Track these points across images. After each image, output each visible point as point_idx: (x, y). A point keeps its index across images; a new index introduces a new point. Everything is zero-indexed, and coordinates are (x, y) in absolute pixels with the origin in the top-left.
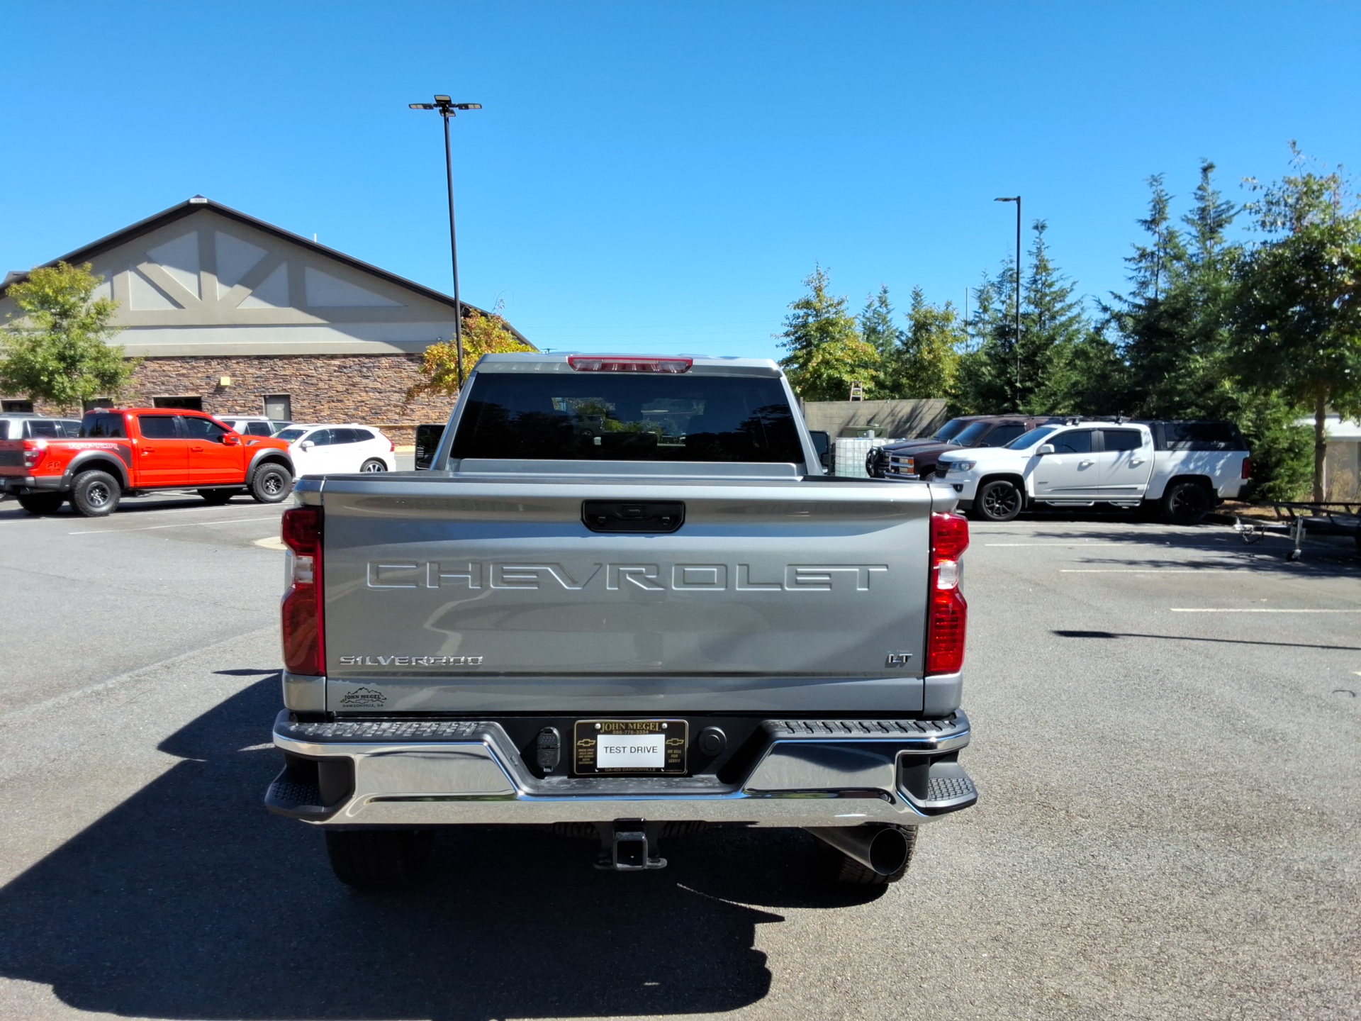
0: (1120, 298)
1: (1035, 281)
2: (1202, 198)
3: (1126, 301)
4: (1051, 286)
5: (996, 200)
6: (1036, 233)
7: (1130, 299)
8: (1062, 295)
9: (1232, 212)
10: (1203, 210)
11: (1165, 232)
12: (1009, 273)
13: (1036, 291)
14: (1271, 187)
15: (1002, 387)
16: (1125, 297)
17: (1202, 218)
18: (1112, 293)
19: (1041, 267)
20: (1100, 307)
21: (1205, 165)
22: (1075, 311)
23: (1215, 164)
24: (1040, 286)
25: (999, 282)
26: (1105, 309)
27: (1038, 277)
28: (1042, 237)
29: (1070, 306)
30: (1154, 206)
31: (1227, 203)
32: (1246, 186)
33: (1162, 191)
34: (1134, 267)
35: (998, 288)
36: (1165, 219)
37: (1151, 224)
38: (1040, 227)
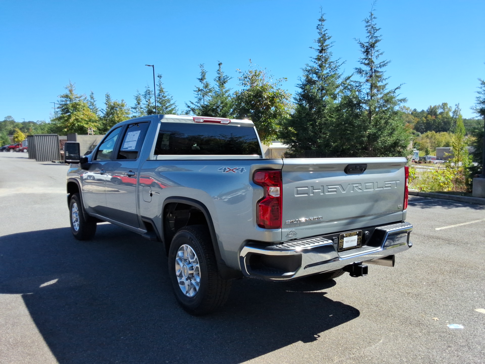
0: (193, 103)
1: (159, 95)
2: (219, 74)
3: (195, 105)
4: (164, 97)
5: (146, 65)
6: (159, 78)
7: (196, 104)
8: (169, 101)
9: (228, 79)
10: (220, 77)
11: (205, 83)
12: (148, 91)
13: (160, 99)
14: (245, 73)
16: (194, 103)
17: (219, 80)
18: (190, 102)
19: (161, 91)
20: (187, 106)
21: (219, 63)
22: (173, 107)
23: (222, 63)
24: (161, 97)
25: (145, 94)
26: (189, 107)
27: (160, 94)
28: (161, 80)
29: (172, 105)
30: (202, 74)
31: (226, 76)
32: (238, 72)
33: (204, 69)
34: (197, 94)
35: (145, 96)
36: (205, 79)
37: (201, 80)
38: (160, 77)
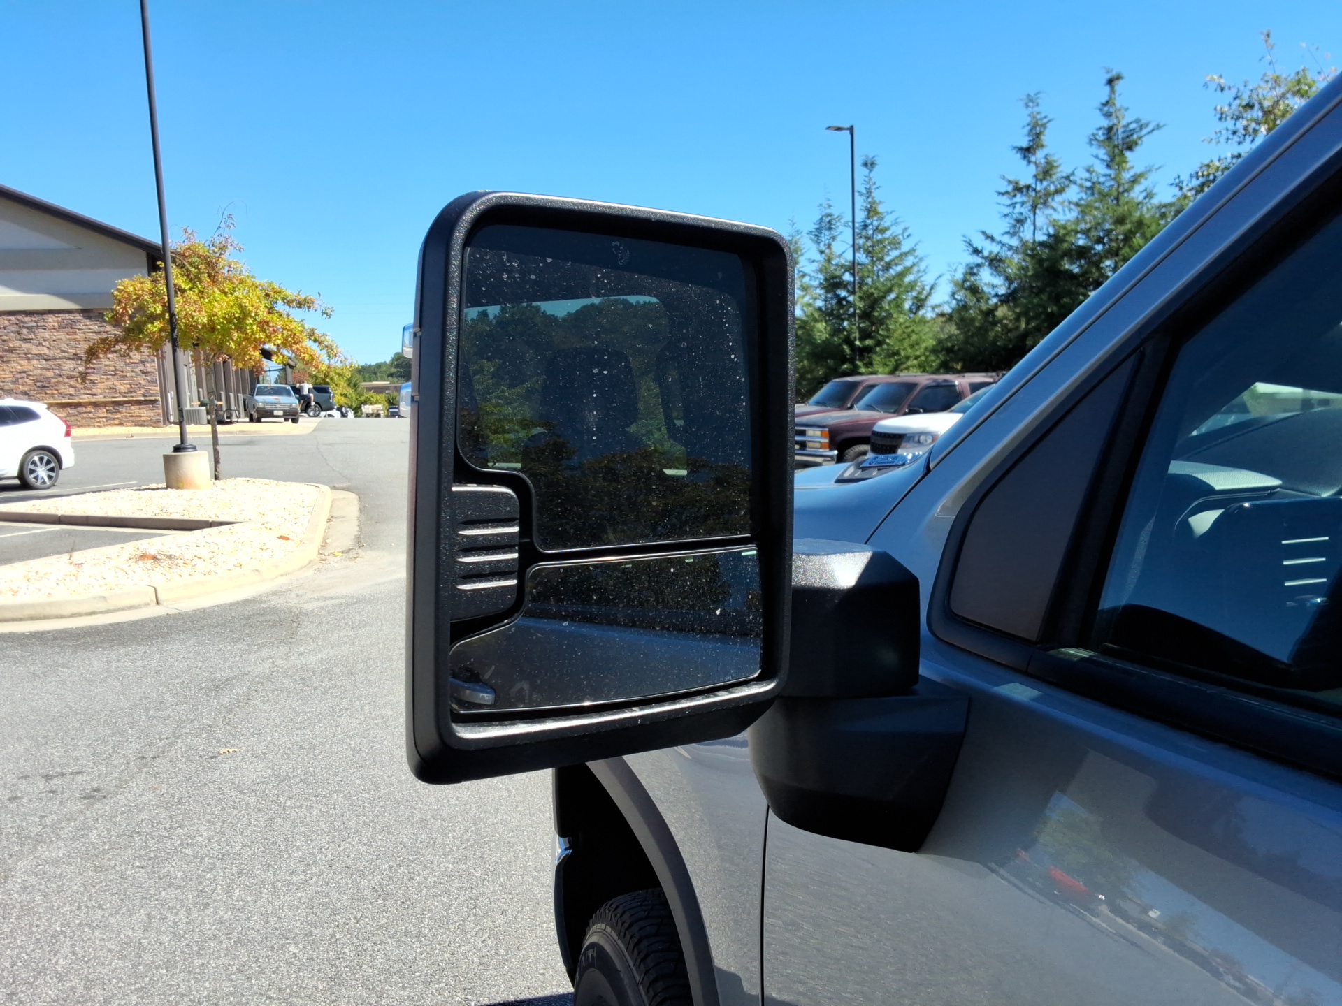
0: (992, 239)
1: (865, 227)
2: (1108, 115)
3: (1000, 242)
4: (883, 231)
5: (828, 128)
6: (865, 171)
7: (1006, 239)
8: (896, 243)
9: (1145, 131)
10: (1110, 129)
11: (1043, 161)
12: (828, 219)
13: (868, 238)
14: (1242, 88)
15: (840, 345)
16: (997, 237)
17: (1109, 139)
18: (984, 233)
19: (871, 211)
20: (970, 249)
21: (1109, 76)
22: (909, 261)
23: (1124, 74)
24: (870, 232)
25: (817, 229)
26: (976, 251)
27: (868, 222)
28: (872, 174)
29: (906, 254)
30: (1031, 130)
31: (1137, 121)
32: (1213, 86)
33: (1038, 113)
34: (1009, 202)
35: (816, 235)
36: (1042, 146)
37: (1027, 152)
38: (869, 164)
